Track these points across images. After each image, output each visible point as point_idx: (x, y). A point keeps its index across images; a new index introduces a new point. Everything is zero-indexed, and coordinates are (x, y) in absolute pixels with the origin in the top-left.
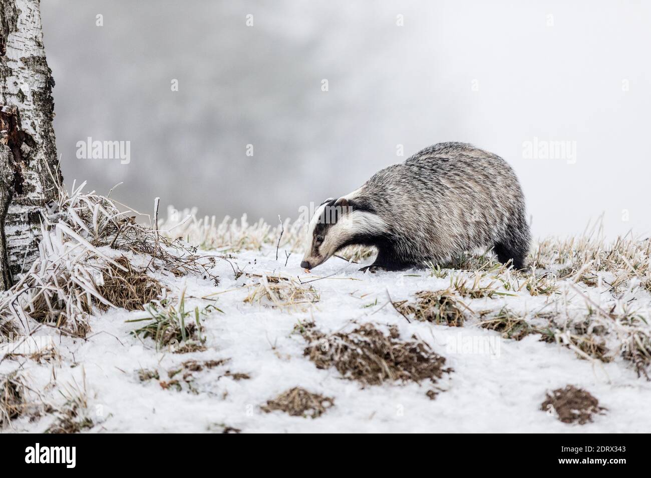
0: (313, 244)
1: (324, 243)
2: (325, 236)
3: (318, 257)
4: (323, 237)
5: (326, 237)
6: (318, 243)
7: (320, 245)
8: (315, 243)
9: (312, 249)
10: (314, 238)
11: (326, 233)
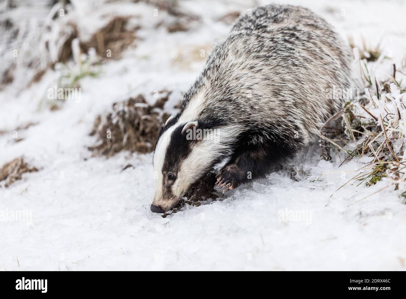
0: (164, 183)
1: (177, 181)
2: (177, 173)
3: (172, 198)
4: (175, 174)
5: (179, 174)
6: (170, 182)
7: (172, 184)
8: (166, 182)
9: (163, 190)
10: (164, 176)
11: (178, 170)
